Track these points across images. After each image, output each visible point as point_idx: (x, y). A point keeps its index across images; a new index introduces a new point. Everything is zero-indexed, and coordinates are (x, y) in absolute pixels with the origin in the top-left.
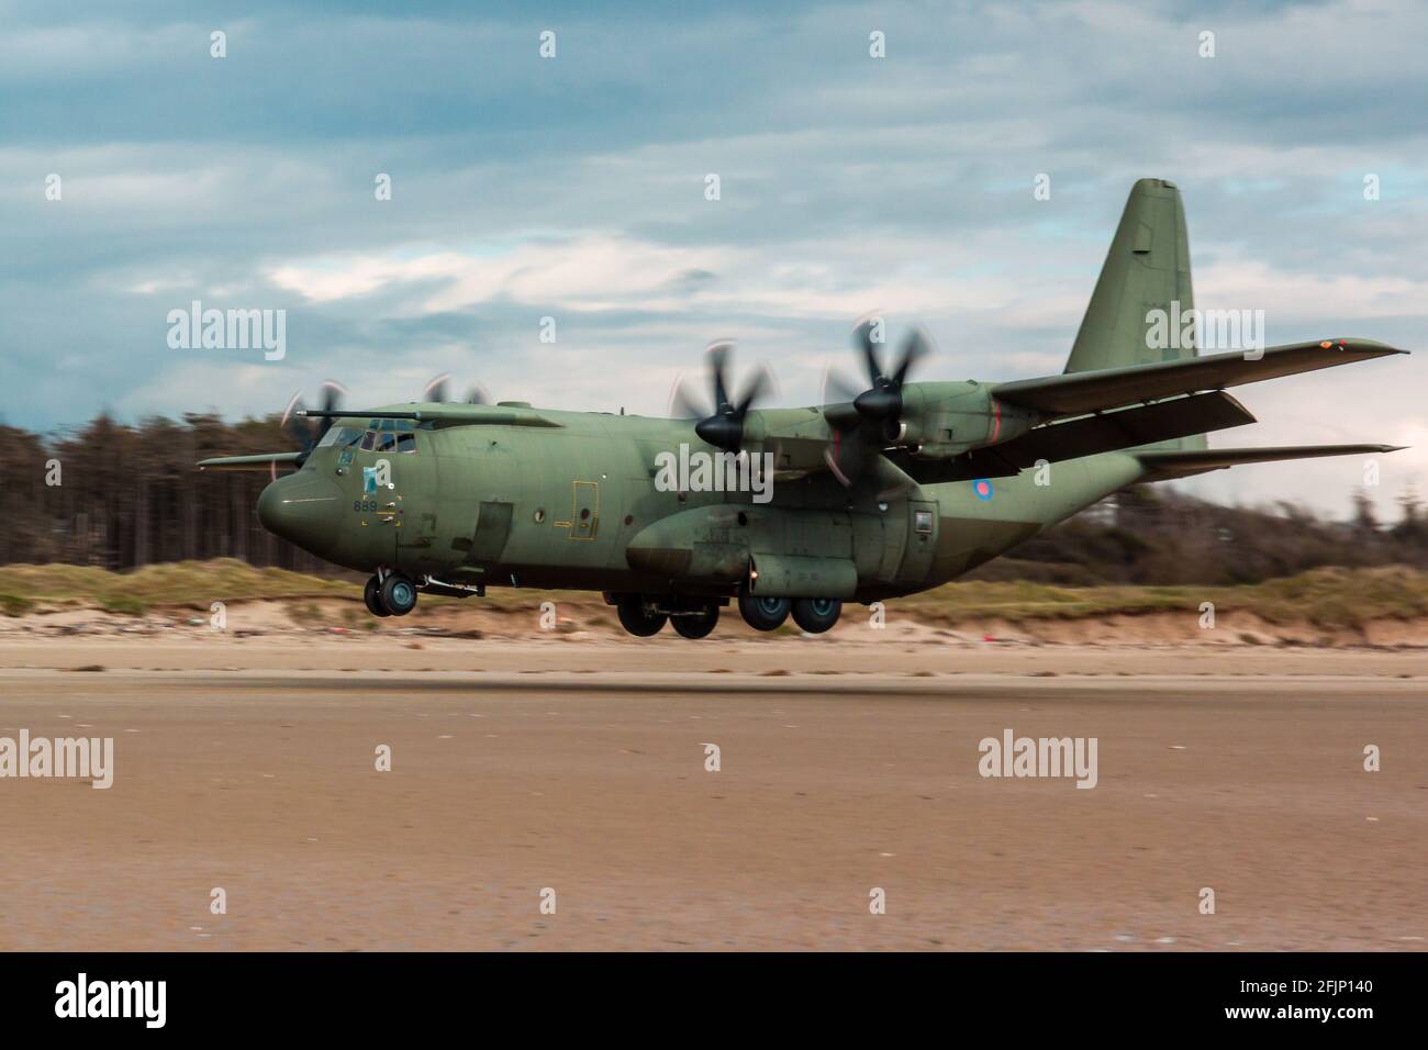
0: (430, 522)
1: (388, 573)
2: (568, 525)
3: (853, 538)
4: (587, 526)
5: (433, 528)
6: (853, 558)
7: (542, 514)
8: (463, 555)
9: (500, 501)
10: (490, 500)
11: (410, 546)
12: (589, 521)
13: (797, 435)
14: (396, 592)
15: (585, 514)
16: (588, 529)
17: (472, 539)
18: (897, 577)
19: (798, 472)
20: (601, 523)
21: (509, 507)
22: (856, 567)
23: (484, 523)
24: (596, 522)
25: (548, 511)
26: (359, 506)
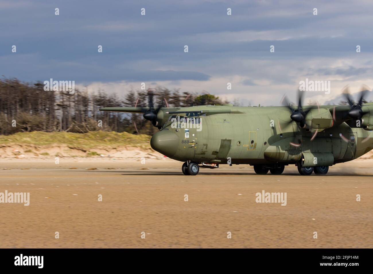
0: (205, 146)
1: (190, 161)
2: (247, 146)
3: (332, 146)
4: (253, 146)
5: (206, 148)
6: (332, 153)
7: (240, 142)
8: (215, 156)
9: (227, 139)
10: (224, 139)
11: (199, 154)
12: (253, 144)
13: (321, 118)
14: (193, 168)
15: (252, 142)
16: (253, 147)
17: (218, 152)
18: (344, 157)
19: (321, 129)
20: (257, 144)
21: (230, 141)
22: (333, 156)
23: (222, 146)
24: (256, 144)
25: (241, 142)
26: (183, 142)
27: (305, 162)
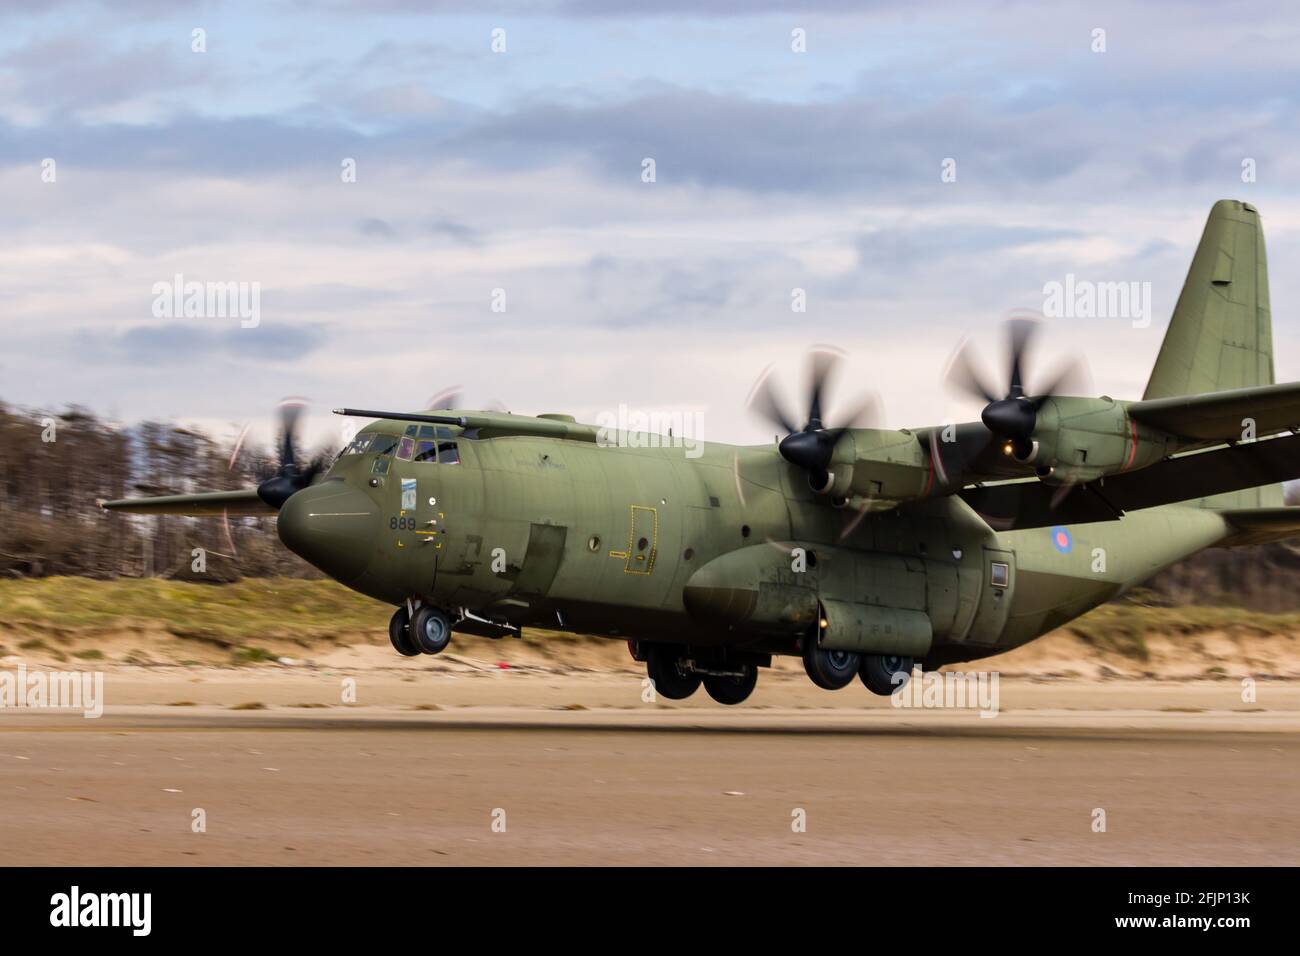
0: (474, 545)
1: (418, 604)
2: (624, 555)
3: (927, 588)
4: (644, 557)
5: (478, 552)
6: (927, 610)
7: (597, 541)
9: (553, 523)
10: (542, 522)
11: (450, 572)
12: (647, 552)
13: (889, 459)
14: (429, 626)
15: (643, 543)
16: (645, 562)
17: (521, 568)
18: (968, 637)
19: (888, 502)
20: (659, 554)
21: (562, 531)
22: (931, 621)
23: (534, 549)
24: (654, 554)
25: (603, 539)
26: (396, 523)
27: (828, 633)
